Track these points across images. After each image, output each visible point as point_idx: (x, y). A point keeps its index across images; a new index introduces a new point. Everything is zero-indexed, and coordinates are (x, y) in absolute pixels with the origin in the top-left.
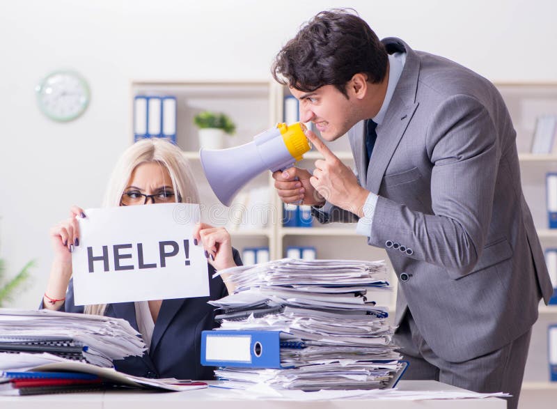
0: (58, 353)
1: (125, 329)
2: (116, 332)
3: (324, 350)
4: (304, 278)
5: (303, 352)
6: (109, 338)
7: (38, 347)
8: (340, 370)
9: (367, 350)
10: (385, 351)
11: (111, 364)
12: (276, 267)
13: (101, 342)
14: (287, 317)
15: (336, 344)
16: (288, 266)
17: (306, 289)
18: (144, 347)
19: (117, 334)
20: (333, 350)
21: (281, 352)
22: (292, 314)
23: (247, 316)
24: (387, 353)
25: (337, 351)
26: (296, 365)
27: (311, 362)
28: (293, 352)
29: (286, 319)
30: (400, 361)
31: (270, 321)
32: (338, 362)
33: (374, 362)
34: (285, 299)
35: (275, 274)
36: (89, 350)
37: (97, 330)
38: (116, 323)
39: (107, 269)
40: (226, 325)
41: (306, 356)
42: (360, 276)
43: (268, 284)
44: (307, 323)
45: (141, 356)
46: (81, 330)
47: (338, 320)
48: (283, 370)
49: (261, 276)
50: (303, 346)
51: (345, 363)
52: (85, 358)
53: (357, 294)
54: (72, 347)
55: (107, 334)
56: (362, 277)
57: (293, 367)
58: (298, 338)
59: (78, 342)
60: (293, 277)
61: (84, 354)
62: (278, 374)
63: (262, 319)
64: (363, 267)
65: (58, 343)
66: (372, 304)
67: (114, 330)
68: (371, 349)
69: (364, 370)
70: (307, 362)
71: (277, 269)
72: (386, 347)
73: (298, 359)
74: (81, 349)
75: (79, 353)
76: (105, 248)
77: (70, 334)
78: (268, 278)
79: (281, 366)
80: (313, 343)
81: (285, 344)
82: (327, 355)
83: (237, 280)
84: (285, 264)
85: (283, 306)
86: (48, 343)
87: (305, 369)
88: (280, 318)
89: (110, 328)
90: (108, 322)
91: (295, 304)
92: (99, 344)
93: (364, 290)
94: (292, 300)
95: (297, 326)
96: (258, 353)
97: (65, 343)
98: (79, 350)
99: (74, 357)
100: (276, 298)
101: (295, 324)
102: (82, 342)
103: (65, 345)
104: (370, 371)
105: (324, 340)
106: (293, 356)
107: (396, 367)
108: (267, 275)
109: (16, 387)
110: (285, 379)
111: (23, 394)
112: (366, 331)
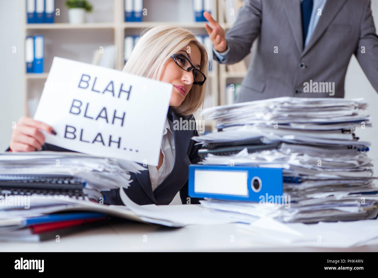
3: (319, 184)
4: (300, 117)
5: (301, 187)
6: (106, 174)
8: (335, 202)
12: (276, 107)
13: (98, 178)
14: (285, 154)
15: (327, 178)
16: (286, 105)
17: (302, 127)
19: (113, 170)
21: (282, 185)
22: (289, 151)
23: (237, 152)
26: (296, 200)
27: (309, 196)
28: (290, 186)
29: (282, 156)
31: (267, 158)
32: (333, 195)
33: (363, 194)
34: (281, 137)
35: (274, 113)
36: (87, 186)
37: (96, 167)
41: (304, 190)
42: (351, 114)
43: (268, 123)
44: (304, 159)
46: (81, 167)
47: (329, 155)
49: (259, 115)
50: (300, 180)
51: (339, 195)
52: (86, 195)
53: (343, 131)
54: (73, 184)
55: (105, 171)
58: (296, 174)
59: (78, 178)
60: (290, 116)
61: (84, 191)
62: (280, 209)
67: (112, 166)
69: (356, 202)
71: (276, 109)
72: (369, 179)
73: (295, 193)
75: (80, 190)
78: (267, 117)
80: (310, 178)
82: (321, 189)
84: (283, 103)
85: (280, 142)
86: (48, 181)
87: (304, 203)
88: (277, 154)
91: (292, 142)
92: (97, 180)
93: (353, 127)
94: (290, 137)
95: (297, 163)
96: (256, 188)
98: (80, 186)
100: (271, 136)
101: (294, 160)
102: (81, 179)
103: (66, 182)
105: (319, 175)
108: (265, 114)
109: (34, 233)
110: (286, 213)
111: (43, 239)
112: (353, 165)
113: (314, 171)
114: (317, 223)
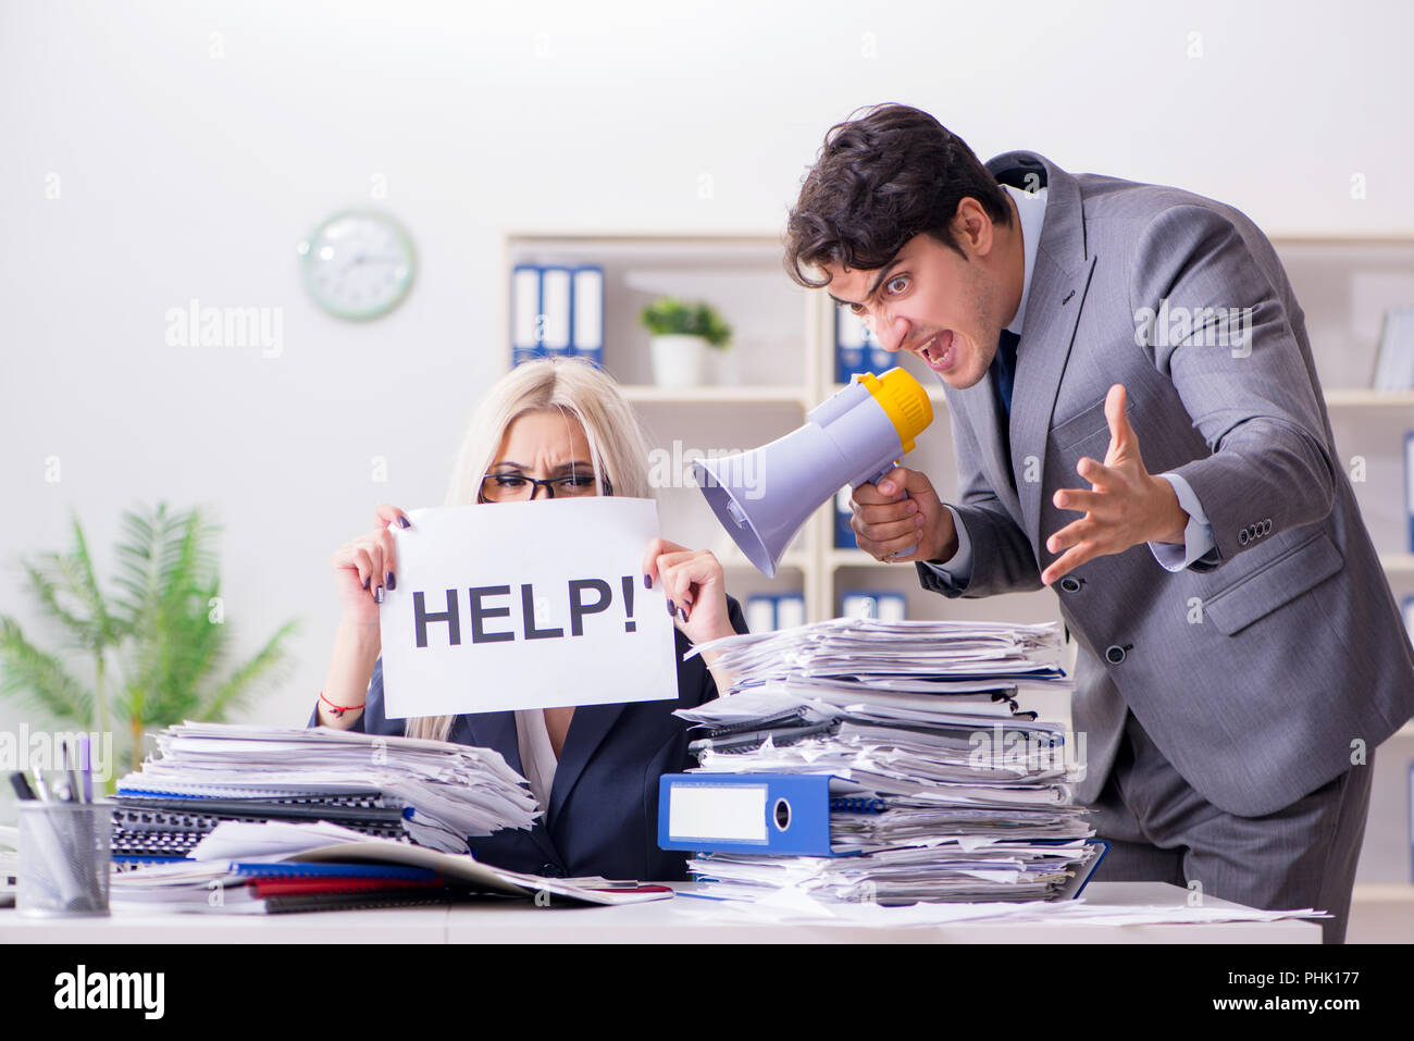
0: (348, 823)
1: (494, 770)
2: (475, 776)
3: (926, 816)
4: (882, 661)
5: (880, 821)
6: (459, 789)
7: (305, 810)
8: (961, 859)
9: (1017, 817)
10: (1057, 820)
11: (463, 846)
12: (822, 638)
13: (442, 799)
14: (846, 745)
15: (951, 804)
16: (847, 633)
17: (886, 684)
18: (536, 810)
19: (477, 781)
20: (945, 816)
21: (831, 820)
22: (857, 738)
23: (758, 743)
24: (1062, 822)
25: (954, 820)
26: (866, 849)
27: (897, 843)
28: (859, 820)
29: (843, 750)
30: (1089, 841)
31: (809, 755)
32: (956, 843)
33: (1035, 842)
34: (839, 707)
35: (819, 652)
36: (417, 817)
37: (434, 772)
38: (474, 757)
39: (455, 638)
40: (712, 761)
41: (886, 829)
42: (1003, 656)
43: (804, 674)
44: (889, 757)
45: (530, 829)
46: (401, 773)
47: (952, 752)
48: (836, 860)
49: (790, 657)
50: (880, 807)
51: (970, 844)
52: (407, 834)
53: (997, 695)
54: (380, 809)
55: (455, 782)
56: (1008, 659)
57: (859, 854)
58: (870, 791)
59: (393, 798)
60: (857, 659)
61: (405, 825)
62: (827, 869)
63: (791, 749)
64: (1012, 637)
65: (350, 800)
66: (1030, 717)
67: (470, 772)
68: (1026, 814)
69: (1011, 860)
70: (887, 842)
71: (823, 642)
72: (1060, 810)
73: (868, 835)
74: (400, 814)
75: (396, 823)
76: (452, 595)
77: (375, 781)
78: (804, 660)
79: (832, 852)
80: (902, 800)
81: (842, 803)
82: (932, 828)
83: (739, 664)
84: (841, 630)
85: (838, 720)
86: (327, 801)
87: (884, 858)
88: (831, 747)
89: (461, 767)
90: (458, 756)
91: (862, 717)
92: (440, 804)
93: (1013, 686)
94: (856, 707)
95: (868, 766)
96: (783, 822)
97: (364, 799)
98: (396, 816)
99: (384, 832)
100: (821, 704)
101: (864, 760)
102: (401, 799)
103: (365, 804)
104: (1025, 862)
105: (926, 795)
106: (857, 830)
107: (1081, 852)
108: (801, 654)
109: (257, 896)
110: (840, 879)
111: (274, 910)
112: (1016, 775)
113: (913, 785)
114: (913, 904)
